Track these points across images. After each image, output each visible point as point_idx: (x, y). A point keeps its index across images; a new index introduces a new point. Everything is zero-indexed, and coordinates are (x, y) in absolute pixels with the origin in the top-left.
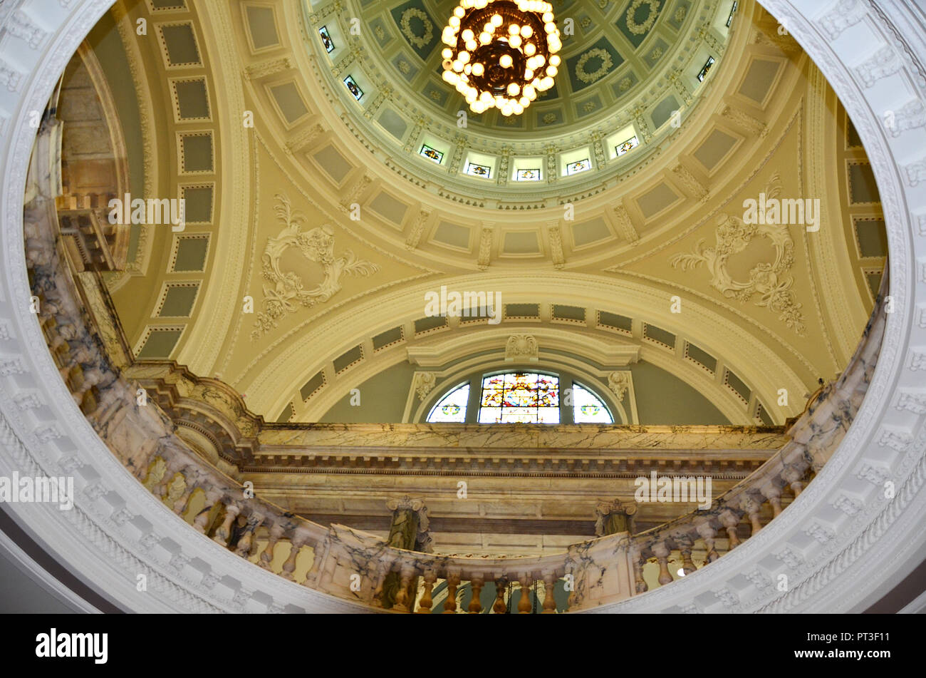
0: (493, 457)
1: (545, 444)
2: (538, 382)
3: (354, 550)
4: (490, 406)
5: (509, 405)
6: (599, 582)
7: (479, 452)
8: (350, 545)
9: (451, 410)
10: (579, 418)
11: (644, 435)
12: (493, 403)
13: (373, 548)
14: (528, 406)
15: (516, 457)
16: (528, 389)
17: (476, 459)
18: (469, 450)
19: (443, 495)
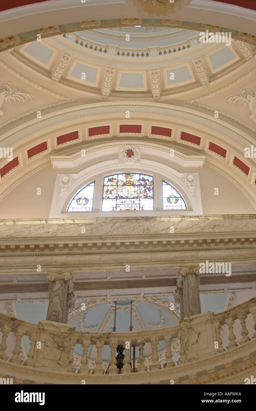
0: (116, 241)
1: (148, 229)
2: (140, 180)
3: (55, 335)
4: (108, 198)
5: (122, 198)
6: (197, 341)
7: (107, 238)
8: (52, 333)
9: (82, 202)
10: (166, 206)
11: (208, 222)
12: (110, 196)
13: (66, 333)
14: (134, 198)
15: (131, 241)
16: (134, 185)
17: (106, 243)
18: (101, 237)
19: (84, 268)
